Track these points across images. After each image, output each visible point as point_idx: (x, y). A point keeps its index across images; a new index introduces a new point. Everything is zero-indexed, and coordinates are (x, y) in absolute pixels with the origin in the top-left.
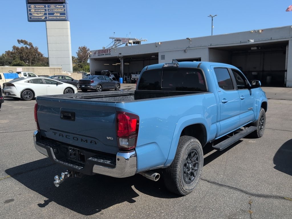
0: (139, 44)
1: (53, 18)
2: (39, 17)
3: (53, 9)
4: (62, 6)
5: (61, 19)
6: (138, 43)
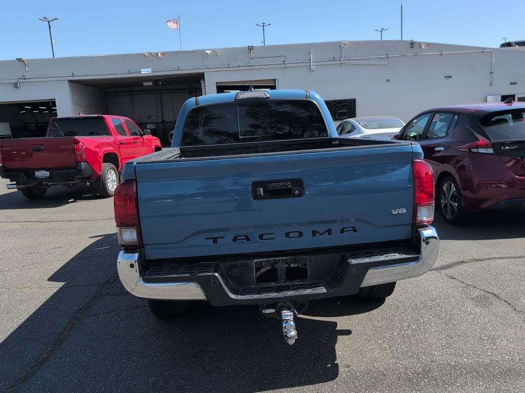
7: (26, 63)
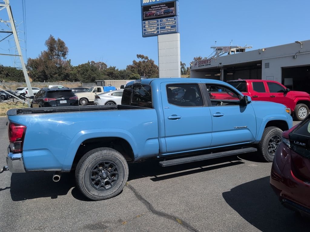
0: (243, 52)
1: (164, 31)
2: (151, 32)
3: (164, 23)
4: (173, 19)
5: (172, 31)
6: (242, 50)
7: (301, 43)
